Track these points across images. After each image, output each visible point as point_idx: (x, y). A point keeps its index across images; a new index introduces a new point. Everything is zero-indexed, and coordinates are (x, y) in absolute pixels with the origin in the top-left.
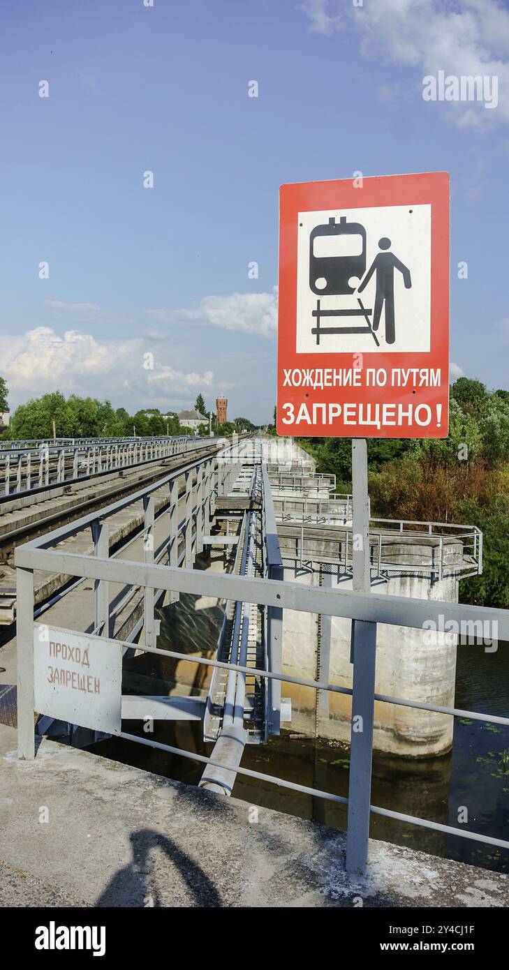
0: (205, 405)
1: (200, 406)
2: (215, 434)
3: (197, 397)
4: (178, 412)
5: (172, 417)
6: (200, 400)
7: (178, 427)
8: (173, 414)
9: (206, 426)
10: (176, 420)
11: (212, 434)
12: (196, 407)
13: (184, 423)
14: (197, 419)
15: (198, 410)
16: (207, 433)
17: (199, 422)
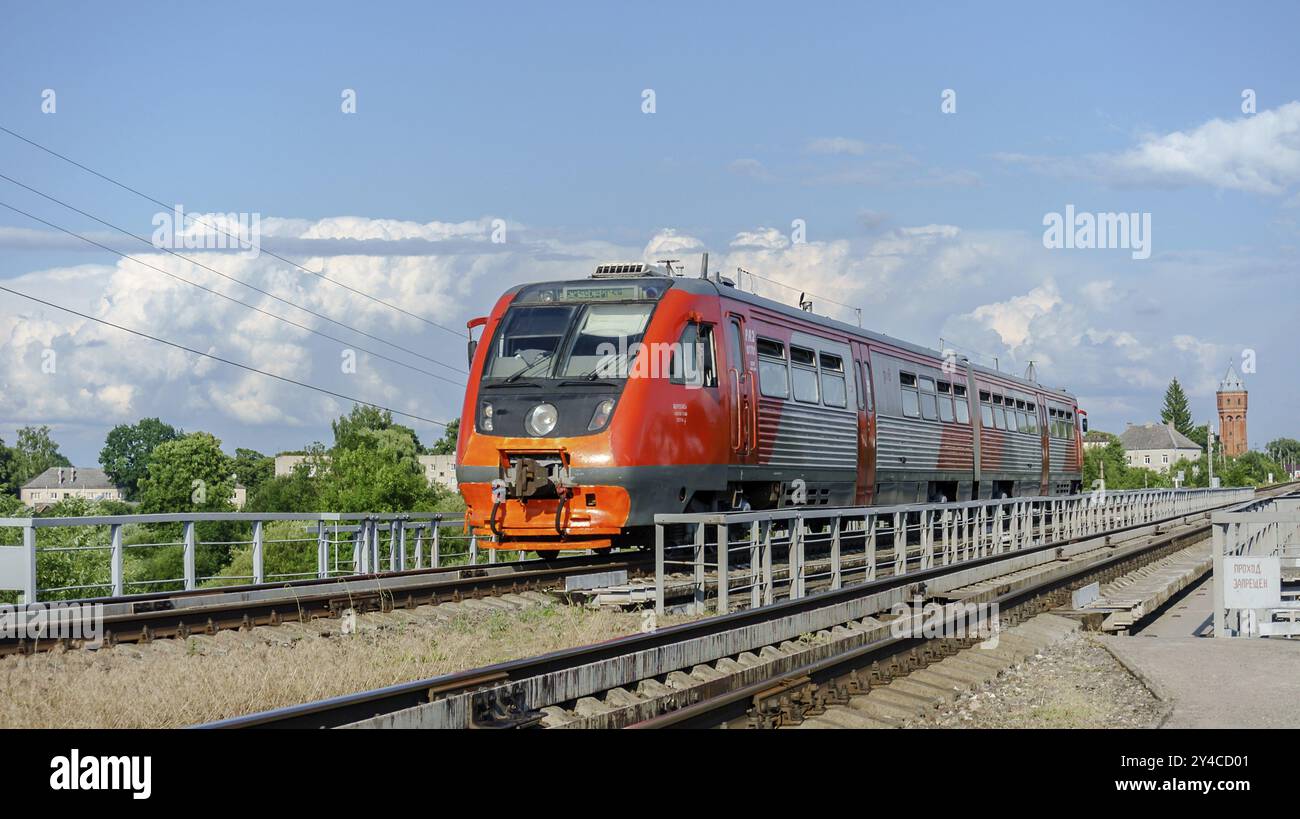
0: (1190, 408)
1: (1177, 412)
2: (1222, 483)
3: (1167, 388)
4: (1118, 431)
5: (1104, 445)
6: (1176, 396)
7: (1122, 472)
8: (1104, 437)
9: (1195, 464)
10: (1115, 451)
11: (1215, 483)
12: (1167, 416)
13: (1136, 459)
14: (1170, 446)
15: (1171, 424)
16: (1202, 481)
17: (1175, 456)
